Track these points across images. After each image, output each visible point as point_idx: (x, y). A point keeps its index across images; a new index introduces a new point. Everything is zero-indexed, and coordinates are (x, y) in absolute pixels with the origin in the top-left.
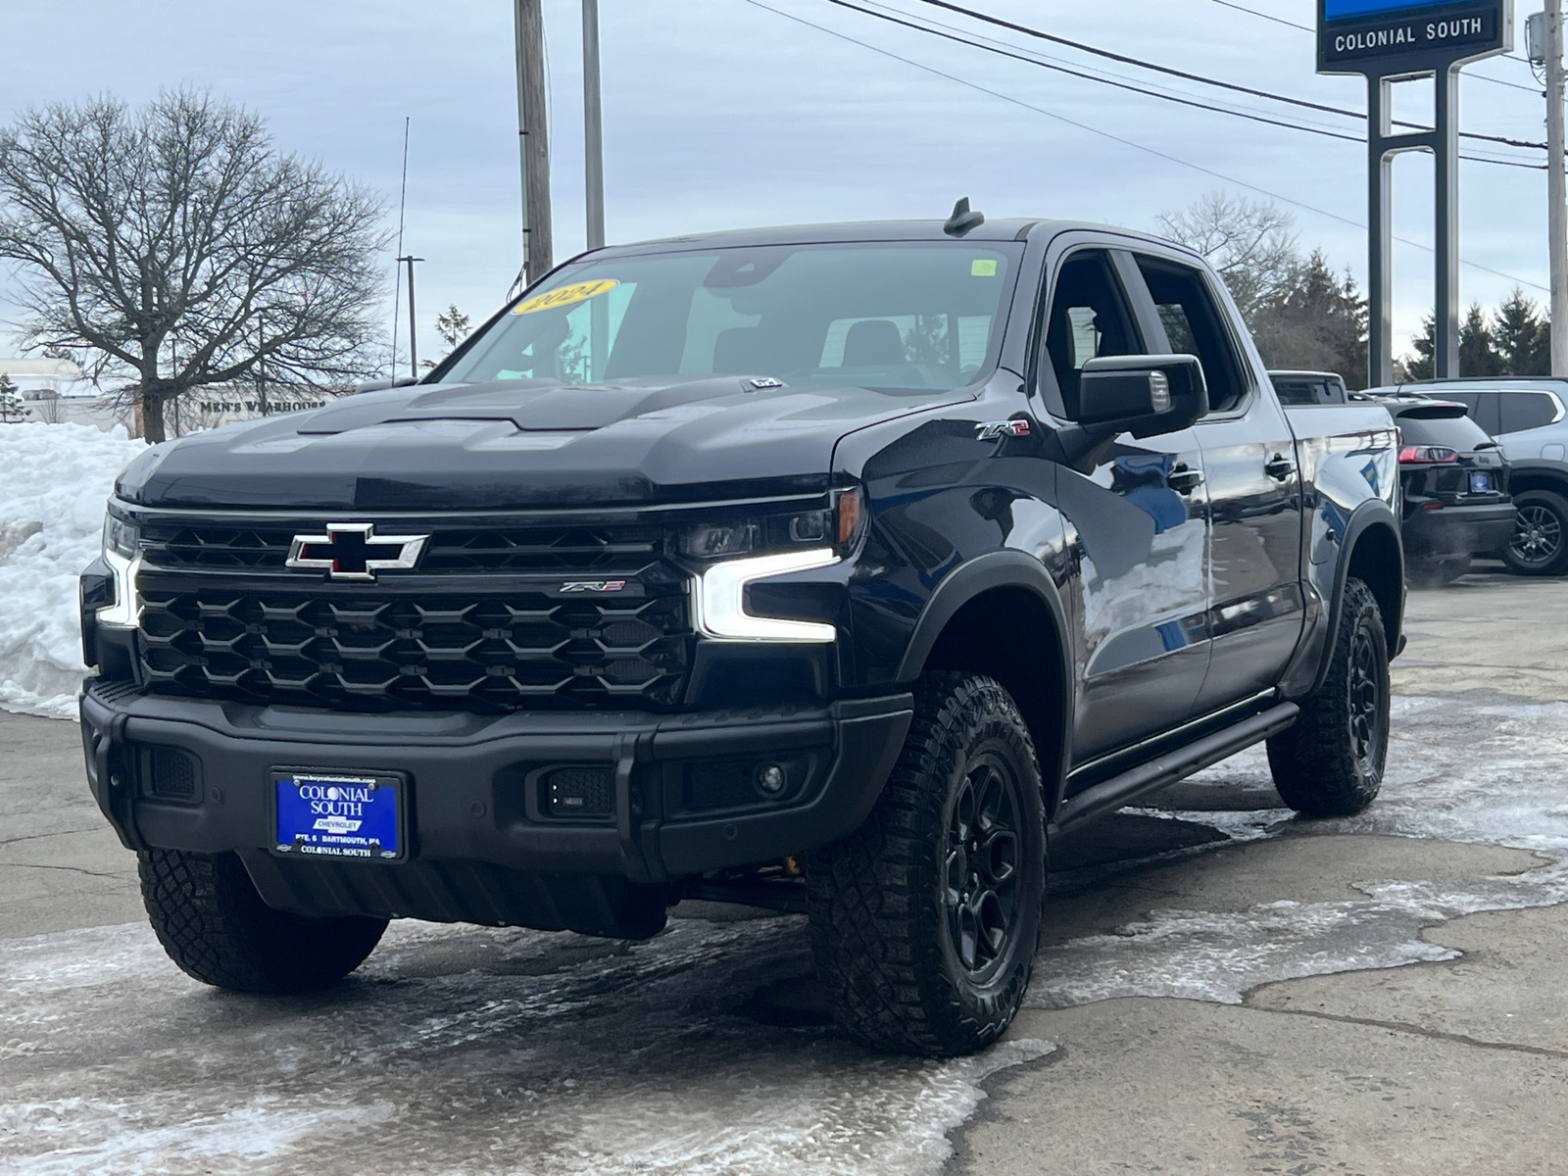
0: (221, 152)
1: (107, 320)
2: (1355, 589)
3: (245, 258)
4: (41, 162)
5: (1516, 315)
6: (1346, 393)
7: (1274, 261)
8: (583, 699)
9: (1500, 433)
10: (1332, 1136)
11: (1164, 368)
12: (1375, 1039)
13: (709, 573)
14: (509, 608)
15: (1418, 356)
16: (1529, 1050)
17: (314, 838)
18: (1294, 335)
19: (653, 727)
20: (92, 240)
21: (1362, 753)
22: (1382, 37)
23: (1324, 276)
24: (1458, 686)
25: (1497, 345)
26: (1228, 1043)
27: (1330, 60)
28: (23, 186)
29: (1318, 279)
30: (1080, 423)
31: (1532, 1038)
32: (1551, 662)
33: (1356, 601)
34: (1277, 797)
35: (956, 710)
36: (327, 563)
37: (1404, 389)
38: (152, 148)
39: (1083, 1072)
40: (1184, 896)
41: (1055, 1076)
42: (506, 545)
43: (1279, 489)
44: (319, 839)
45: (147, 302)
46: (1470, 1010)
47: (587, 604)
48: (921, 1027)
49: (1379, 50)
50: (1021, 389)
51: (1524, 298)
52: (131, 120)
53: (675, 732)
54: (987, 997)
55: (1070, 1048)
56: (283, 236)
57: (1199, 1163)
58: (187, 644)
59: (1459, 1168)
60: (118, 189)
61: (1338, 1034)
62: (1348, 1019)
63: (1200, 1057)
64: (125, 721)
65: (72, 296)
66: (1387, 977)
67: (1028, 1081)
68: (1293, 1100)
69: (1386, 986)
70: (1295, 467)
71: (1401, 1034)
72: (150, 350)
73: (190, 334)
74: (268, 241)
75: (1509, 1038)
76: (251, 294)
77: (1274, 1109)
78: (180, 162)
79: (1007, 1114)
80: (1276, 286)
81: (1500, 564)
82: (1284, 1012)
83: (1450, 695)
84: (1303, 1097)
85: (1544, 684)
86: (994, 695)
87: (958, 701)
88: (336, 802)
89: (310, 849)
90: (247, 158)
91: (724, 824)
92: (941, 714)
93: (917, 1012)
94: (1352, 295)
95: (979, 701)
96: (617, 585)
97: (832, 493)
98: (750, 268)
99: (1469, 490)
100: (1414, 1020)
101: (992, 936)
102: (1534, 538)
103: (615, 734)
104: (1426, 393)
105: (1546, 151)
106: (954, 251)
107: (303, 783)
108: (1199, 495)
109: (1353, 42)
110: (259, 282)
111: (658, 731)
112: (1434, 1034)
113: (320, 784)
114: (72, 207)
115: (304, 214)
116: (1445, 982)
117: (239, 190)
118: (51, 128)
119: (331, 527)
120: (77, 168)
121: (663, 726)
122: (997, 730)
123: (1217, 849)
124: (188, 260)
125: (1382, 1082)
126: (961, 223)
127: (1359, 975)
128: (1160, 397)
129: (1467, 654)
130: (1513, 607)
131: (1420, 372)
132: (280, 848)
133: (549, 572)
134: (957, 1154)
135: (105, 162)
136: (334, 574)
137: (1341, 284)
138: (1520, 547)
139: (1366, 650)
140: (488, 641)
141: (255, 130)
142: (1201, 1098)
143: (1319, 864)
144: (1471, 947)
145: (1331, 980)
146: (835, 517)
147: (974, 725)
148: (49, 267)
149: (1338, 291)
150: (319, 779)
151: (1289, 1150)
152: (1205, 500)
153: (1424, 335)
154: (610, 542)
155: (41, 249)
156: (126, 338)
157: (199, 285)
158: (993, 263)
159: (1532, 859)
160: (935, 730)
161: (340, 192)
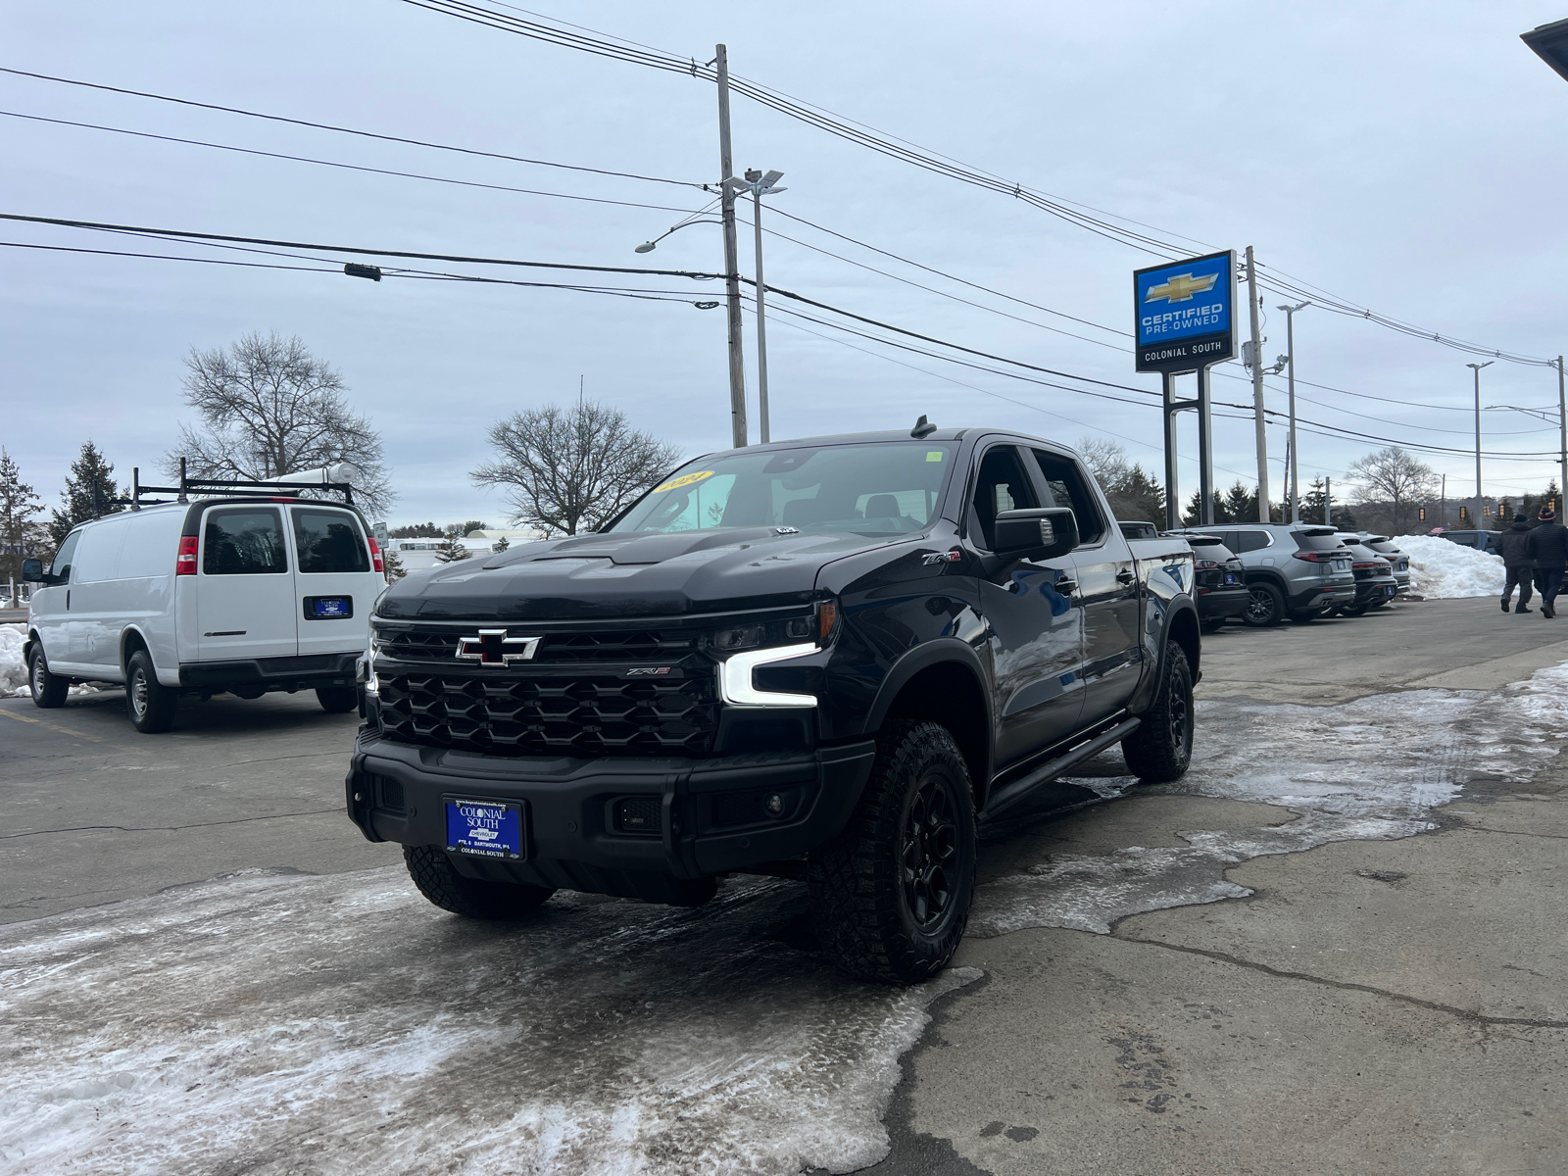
0: (605, 430)
1: (552, 511)
2: (1172, 647)
3: (616, 480)
4: (521, 437)
5: (1238, 494)
6: (1157, 532)
7: (1116, 470)
8: (644, 749)
9: (1239, 552)
10: (1179, 1064)
11: (1049, 516)
12: (1202, 967)
13: (729, 661)
14: (595, 686)
15: (1188, 515)
16: (1312, 979)
17: (470, 843)
18: (1127, 506)
19: (688, 770)
20: (545, 473)
21: (1178, 744)
22: (1170, 353)
23: (1141, 477)
24: (1227, 694)
25: (1229, 509)
26: (1100, 971)
27: (1142, 366)
28: (513, 448)
29: (1138, 477)
30: (996, 551)
31: (1313, 968)
32: (1278, 679)
33: (1173, 654)
34: (1127, 769)
35: (909, 748)
36: (479, 656)
37: (1188, 530)
38: (573, 429)
39: (1000, 997)
40: (1073, 841)
41: (981, 1000)
42: (594, 643)
43: (1125, 588)
44: (473, 843)
45: (571, 502)
46: (1265, 941)
47: (645, 682)
48: (887, 969)
49: (1168, 359)
50: (956, 533)
51: (1241, 485)
52: (563, 416)
53: (704, 773)
54: (935, 942)
55: (993, 974)
56: (635, 468)
57: (1081, 1092)
58: (403, 707)
59: (1278, 1103)
60: (557, 449)
61: (1177, 962)
62: (1182, 949)
63: (1082, 983)
64: (365, 757)
65: (536, 499)
66: (1207, 912)
67: (962, 1006)
68: (1148, 1027)
69: (1205, 919)
70: (1134, 576)
71: (1221, 962)
72: (573, 525)
73: (591, 516)
74: (627, 472)
75: (1296, 968)
76: (620, 497)
77: (1134, 1035)
78: (585, 433)
79: (945, 1038)
80: (1117, 482)
81: (1241, 620)
82: (1138, 941)
83: (1223, 699)
84: (1155, 1025)
85: (1276, 692)
86: (937, 735)
87: (911, 742)
88: (482, 819)
89: (467, 850)
90: (617, 433)
91: (740, 837)
92: (898, 752)
93: (884, 960)
94: (1155, 485)
95: (925, 740)
96: (665, 670)
97: (815, 604)
98: (791, 461)
99: (1224, 583)
100: (1228, 950)
101: (939, 896)
102: (1259, 607)
103: (662, 774)
104: (1199, 532)
105: (1254, 411)
106: (918, 446)
107: (462, 805)
108: (1076, 593)
109: (1154, 356)
110: (623, 491)
111: (692, 772)
112: (1242, 963)
113: (473, 806)
114: (536, 458)
115: (644, 458)
116: (1246, 916)
117: (614, 448)
118: (525, 421)
119: (481, 631)
120: (538, 439)
121: (696, 769)
122: (939, 759)
123: (1092, 805)
124: (590, 480)
125: (1212, 1010)
126: (922, 430)
127: (1186, 909)
128: (1047, 535)
129: (1229, 673)
130: (1251, 645)
131: (1189, 522)
132: (449, 848)
133: (620, 661)
134: (905, 1080)
135: (551, 436)
136: (483, 663)
137: (1150, 480)
138: (1251, 612)
139: (1179, 683)
140: (583, 708)
141: (621, 419)
142: (1083, 1024)
143: (1155, 818)
144: (1259, 886)
145: (1168, 913)
146: (818, 620)
147: (922, 758)
148: (526, 486)
149: (1148, 484)
150: (471, 803)
151: (1147, 1079)
152: (1079, 596)
153: (1191, 504)
154: (662, 640)
155: (521, 478)
156: (561, 519)
157: (595, 494)
158: (940, 454)
159: (1287, 813)
160: (894, 763)
161: (661, 447)
